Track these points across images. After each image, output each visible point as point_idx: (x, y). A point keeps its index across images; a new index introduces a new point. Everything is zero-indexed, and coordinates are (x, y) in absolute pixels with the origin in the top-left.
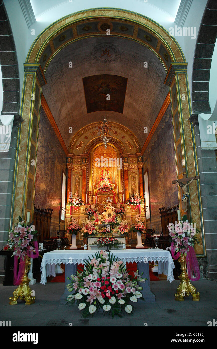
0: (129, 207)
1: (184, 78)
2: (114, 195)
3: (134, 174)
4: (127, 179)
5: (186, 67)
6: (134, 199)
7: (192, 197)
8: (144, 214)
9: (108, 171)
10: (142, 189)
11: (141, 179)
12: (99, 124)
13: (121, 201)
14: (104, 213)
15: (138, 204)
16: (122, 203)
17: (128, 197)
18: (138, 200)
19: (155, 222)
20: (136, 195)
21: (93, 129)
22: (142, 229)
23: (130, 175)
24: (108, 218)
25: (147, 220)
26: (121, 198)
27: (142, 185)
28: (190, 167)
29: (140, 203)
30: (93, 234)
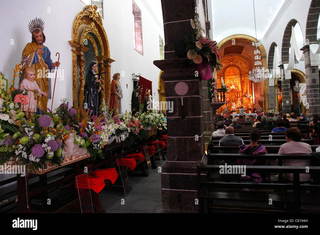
0: (244, 99)
1: (265, 60)
2: (238, 93)
3: (247, 82)
4: (244, 85)
5: (266, 57)
6: (247, 95)
7: (266, 100)
8: (252, 101)
9: (233, 80)
10: (251, 90)
11: (251, 85)
12: (228, 58)
13: (241, 96)
14: (237, 104)
15: (249, 97)
16: (242, 97)
17: (244, 94)
18: (249, 95)
19: (257, 106)
20: (248, 93)
21: (225, 61)
22: (251, 109)
23: (245, 83)
24: (239, 106)
25: (253, 105)
26: (241, 94)
27: (251, 88)
28: (266, 91)
29: (250, 97)
30: (235, 111)
